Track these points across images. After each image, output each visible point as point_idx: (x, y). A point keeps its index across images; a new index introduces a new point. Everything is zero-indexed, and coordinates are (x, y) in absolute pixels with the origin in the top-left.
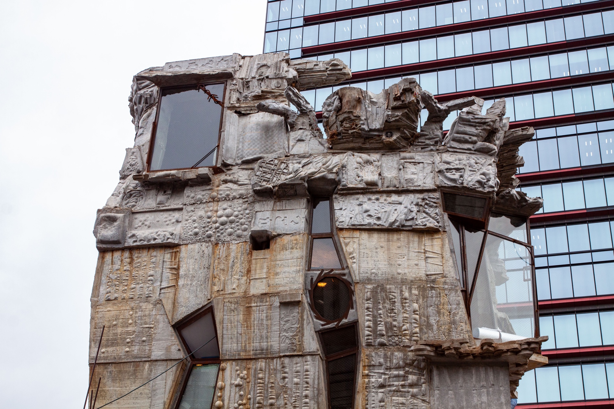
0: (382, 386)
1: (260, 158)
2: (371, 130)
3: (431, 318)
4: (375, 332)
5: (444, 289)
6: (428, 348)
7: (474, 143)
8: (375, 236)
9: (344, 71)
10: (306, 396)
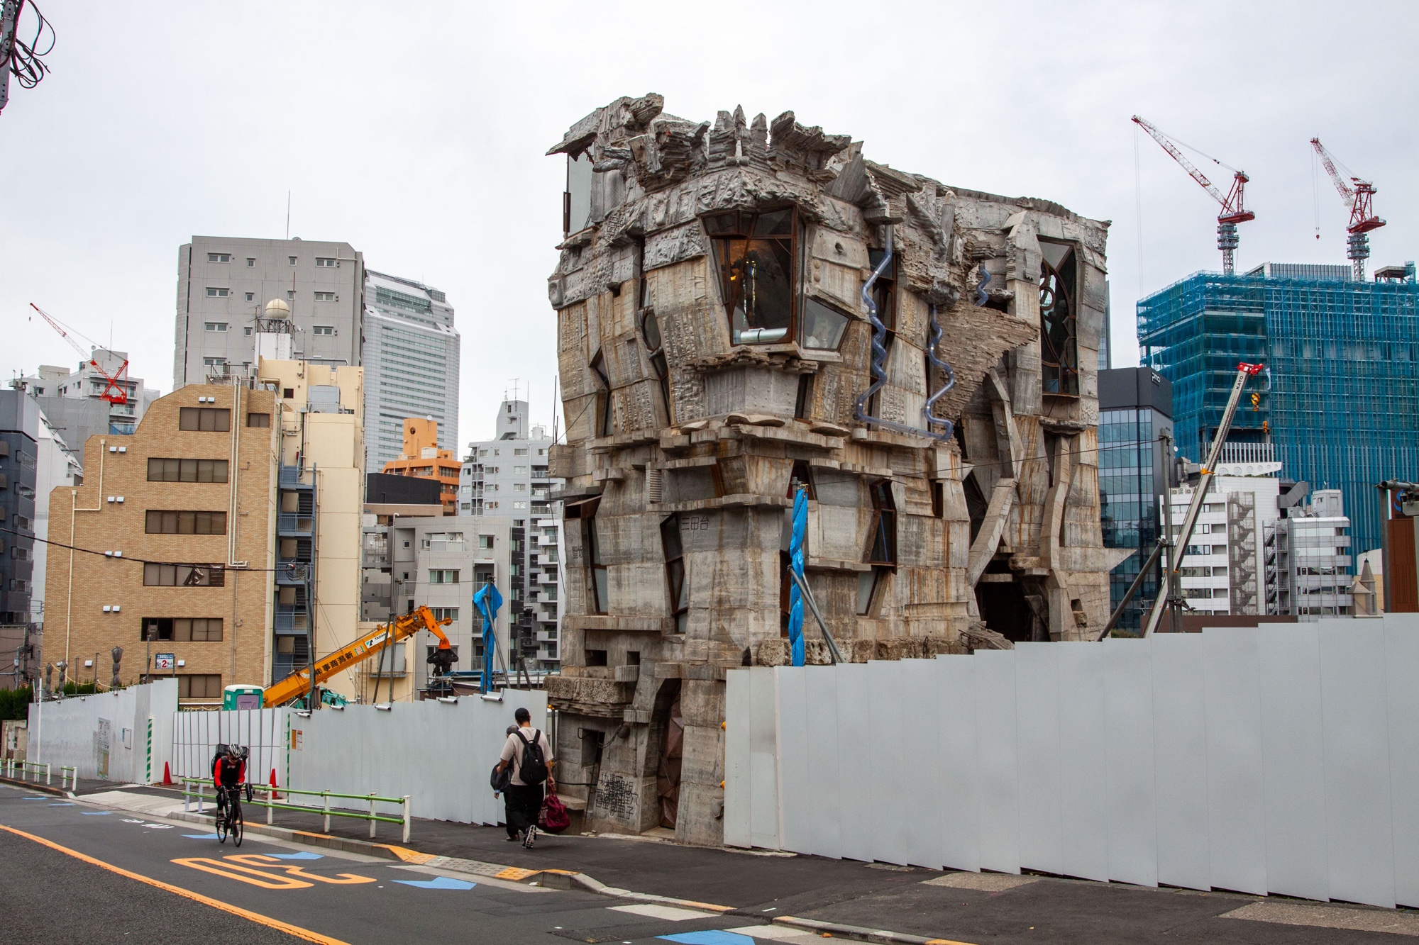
0: (681, 398)
1: (611, 212)
2: (657, 172)
3: (702, 337)
4: (672, 355)
5: (706, 310)
6: (689, 368)
7: (724, 158)
8: (667, 271)
9: (654, 106)
10: (649, 412)
